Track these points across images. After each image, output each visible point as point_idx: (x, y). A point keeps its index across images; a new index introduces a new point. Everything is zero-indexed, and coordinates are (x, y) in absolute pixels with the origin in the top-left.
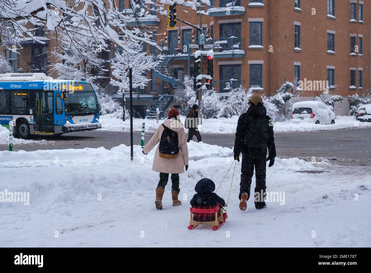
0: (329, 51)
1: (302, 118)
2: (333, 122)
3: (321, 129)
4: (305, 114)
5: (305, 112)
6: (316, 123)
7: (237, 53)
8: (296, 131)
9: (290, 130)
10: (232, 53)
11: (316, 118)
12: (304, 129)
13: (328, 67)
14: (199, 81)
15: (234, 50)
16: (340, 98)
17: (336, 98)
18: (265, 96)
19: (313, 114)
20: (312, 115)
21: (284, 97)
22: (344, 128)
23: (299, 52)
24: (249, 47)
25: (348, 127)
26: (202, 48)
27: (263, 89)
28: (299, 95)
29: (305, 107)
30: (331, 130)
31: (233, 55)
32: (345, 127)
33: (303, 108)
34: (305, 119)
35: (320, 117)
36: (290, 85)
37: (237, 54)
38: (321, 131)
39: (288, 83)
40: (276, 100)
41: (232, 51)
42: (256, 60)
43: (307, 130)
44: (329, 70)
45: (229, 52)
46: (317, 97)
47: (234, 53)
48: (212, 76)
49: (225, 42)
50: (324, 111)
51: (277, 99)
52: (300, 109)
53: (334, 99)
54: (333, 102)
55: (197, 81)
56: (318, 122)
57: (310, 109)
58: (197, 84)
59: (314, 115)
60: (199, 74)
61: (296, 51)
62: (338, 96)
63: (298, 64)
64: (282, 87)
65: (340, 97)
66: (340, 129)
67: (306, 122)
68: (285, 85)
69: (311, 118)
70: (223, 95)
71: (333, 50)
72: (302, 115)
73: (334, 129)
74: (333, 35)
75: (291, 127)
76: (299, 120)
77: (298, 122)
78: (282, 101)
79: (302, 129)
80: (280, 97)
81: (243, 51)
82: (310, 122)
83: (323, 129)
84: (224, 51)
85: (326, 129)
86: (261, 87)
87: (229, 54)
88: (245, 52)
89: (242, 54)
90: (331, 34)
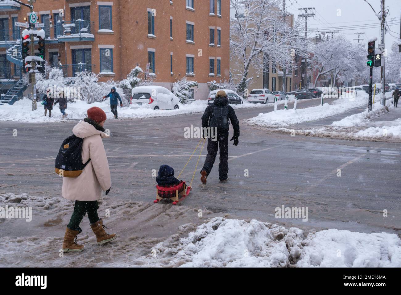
0: (188, 41)
1: (140, 104)
2: (177, 107)
3: (156, 116)
4: (143, 99)
5: (144, 97)
6: (155, 109)
7: (84, 36)
8: (129, 118)
9: (122, 116)
10: (79, 36)
11: (155, 103)
12: (136, 115)
13: (187, 55)
14: (29, 63)
15: (81, 34)
16: (195, 84)
17: (191, 83)
18: (113, 81)
19: (151, 99)
20: (150, 101)
21: (131, 82)
22: (185, 114)
23: (153, 38)
24: (98, 31)
25: (190, 112)
26: (32, 26)
27: (114, 74)
28: (152, 80)
29: (144, 92)
30: (168, 116)
31: (81, 38)
32: (187, 113)
33: (142, 93)
34: (143, 105)
35: (160, 102)
36: (139, 70)
37: (84, 38)
38: (155, 117)
39: (137, 68)
40: (123, 85)
41: (79, 34)
42: (106, 44)
43: (139, 117)
44: (188, 58)
45: (77, 35)
46: (175, 83)
47: (81, 36)
48: (44, 58)
49: (73, 25)
50: (166, 96)
51: (125, 84)
52: (139, 94)
53: (190, 84)
54: (189, 87)
55: (25, 63)
56: (157, 107)
57: (149, 94)
58: (26, 67)
59: (152, 101)
60: (28, 55)
61: (149, 37)
62: (193, 82)
63: (153, 50)
64: (132, 72)
65: (195, 82)
66: (180, 115)
67: (143, 107)
68: (134, 70)
69: (149, 103)
70: (72, 80)
71: (193, 40)
72: (140, 101)
73: (172, 115)
74: (193, 26)
75: (124, 114)
76: (137, 105)
77: (136, 108)
78: (128, 86)
79: (134, 116)
80: (127, 82)
81: (92, 35)
82: (148, 108)
83: (157, 116)
84: (72, 34)
85: (161, 116)
86: (112, 71)
87: (77, 38)
88: (95, 36)
89: (91, 38)
90: (191, 25)
